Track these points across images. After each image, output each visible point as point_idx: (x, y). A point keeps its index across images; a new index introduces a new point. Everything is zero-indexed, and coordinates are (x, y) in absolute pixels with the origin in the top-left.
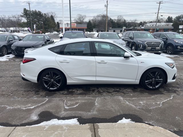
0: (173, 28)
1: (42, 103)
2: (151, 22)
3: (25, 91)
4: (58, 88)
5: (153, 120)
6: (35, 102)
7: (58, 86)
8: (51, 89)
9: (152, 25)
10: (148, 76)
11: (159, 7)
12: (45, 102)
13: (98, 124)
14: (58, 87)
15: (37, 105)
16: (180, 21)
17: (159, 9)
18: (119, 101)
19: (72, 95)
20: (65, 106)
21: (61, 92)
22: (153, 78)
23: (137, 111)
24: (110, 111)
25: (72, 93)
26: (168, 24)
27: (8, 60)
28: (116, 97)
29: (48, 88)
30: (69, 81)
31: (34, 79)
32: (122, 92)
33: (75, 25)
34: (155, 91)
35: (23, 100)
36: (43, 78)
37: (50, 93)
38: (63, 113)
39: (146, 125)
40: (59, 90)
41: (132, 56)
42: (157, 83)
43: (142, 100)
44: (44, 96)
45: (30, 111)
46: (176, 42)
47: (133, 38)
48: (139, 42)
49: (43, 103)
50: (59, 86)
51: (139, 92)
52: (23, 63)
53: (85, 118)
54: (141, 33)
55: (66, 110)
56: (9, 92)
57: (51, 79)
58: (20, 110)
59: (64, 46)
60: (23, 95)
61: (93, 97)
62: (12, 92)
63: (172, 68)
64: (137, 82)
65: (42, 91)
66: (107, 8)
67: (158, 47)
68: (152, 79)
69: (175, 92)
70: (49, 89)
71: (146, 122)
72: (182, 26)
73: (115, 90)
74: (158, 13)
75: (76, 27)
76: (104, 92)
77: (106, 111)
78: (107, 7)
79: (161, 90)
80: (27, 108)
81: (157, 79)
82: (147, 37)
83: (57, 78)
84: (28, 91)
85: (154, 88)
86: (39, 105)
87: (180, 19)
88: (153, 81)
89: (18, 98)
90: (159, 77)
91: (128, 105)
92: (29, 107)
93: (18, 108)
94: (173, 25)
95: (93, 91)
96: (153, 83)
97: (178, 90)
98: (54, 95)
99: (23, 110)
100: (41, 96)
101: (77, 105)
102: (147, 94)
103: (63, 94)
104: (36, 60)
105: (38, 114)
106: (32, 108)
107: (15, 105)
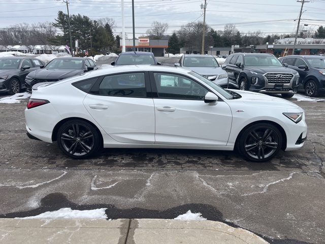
1: (55, 179)
2: (288, 36)
3: (32, 157)
4: (88, 153)
5: (241, 217)
6: (43, 177)
7: (87, 149)
8: (76, 154)
9: (287, 42)
10: (250, 136)
11: (302, 10)
12: (59, 177)
13: (138, 219)
14: (88, 151)
15: (45, 183)
17: (301, 12)
18: (191, 180)
19: (111, 167)
20: (93, 185)
21: (94, 161)
22: (260, 139)
23: (218, 199)
24: (169, 197)
25: (111, 163)
26: (317, 40)
27: (19, 102)
28: (187, 173)
29: (71, 152)
30: (108, 142)
31: (46, 135)
32: (202, 164)
33: (147, 41)
34: (263, 163)
35: (24, 172)
36: (61, 136)
37: (74, 161)
38: (85, 199)
39: (223, 225)
40: (89, 157)
41: (220, 99)
42: (267, 150)
43: (232, 180)
44: (62, 167)
45: (29, 192)
46: (323, 73)
47: (243, 66)
48: (252, 72)
49: (57, 178)
50: (89, 149)
51: (232, 164)
52: (28, 108)
53: (121, 208)
54: (258, 57)
55: (91, 193)
56: (5, 158)
57: (76, 137)
58: (13, 189)
59: (101, 79)
60: (26, 163)
61: (147, 171)
62: (9, 159)
63: (296, 123)
64: (231, 146)
65: (61, 158)
66: (205, 11)
67: (288, 83)
68: (257, 142)
69: (300, 166)
70: (72, 154)
71: (228, 220)
73: (190, 160)
74: (300, 20)
75: (148, 45)
76: (169, 162)
77: (163, 197)
78: (205, 9)
79: (275, 162)
80: (26, 187)
81: (267, 143)
82: (270, 64)
83: (86, 136)
84: (37, 157)
85: (261, 158)
86: (48, 182)
88: (259, 146)
89: (17, 168)
90: (270, 139)
91: (204, 188)
92: (30, 185)
93: (12, 186)
95: (151, 160)
96: (260, 148)
97: (307, 163)
98: (81, 165)
99: (19, 190)
100: (57, 166)
101: (114, 185)
102: (246, 168)
103: (96, 164)
104: (49, 102)
105: (41, 198)
106: (34, 186)
107: (9, 180)
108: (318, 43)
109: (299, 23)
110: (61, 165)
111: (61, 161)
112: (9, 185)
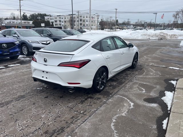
0: (33, 26)
8: (101, 89)
11: (20, 4)
17: (20, 6)
50: (105, 83)
72: (44, 24)
74: (20, 10)
80: (132, 106)
83: (104, 76)
86: (128, 100)
87: (38, 18)
89: (98, 108)
94: (33, 23)
99: (135, 108)
101: (142, 88)
104: (91, 60)
105: (147, 103)
106: (132, 104)
107: (118, 110)
108: (25, 23)
109: (20, 12)
110: (105, 96)
111: (98, 96)
112: (127, 110)
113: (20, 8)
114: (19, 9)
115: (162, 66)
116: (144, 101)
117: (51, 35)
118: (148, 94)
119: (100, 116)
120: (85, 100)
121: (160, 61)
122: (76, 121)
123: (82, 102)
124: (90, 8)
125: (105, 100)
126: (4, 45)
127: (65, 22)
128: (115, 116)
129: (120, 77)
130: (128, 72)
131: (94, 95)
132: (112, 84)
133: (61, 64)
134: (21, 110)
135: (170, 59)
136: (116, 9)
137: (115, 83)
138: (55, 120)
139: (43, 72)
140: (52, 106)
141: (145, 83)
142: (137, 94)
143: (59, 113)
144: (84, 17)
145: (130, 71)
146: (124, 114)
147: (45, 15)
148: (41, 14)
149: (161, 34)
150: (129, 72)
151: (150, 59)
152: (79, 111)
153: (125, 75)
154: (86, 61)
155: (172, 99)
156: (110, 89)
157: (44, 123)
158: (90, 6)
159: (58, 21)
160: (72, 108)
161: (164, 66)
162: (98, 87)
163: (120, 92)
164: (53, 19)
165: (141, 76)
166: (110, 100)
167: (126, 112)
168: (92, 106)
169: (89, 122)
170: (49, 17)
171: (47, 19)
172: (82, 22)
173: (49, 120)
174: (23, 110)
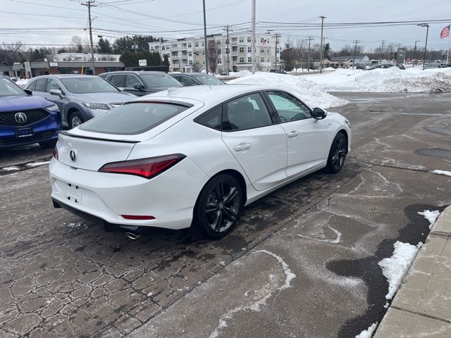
0: (122, 65)
8: (222, 229)
9: (73, 59)
11: (90, 16)
16: (133, 50)
17: (90, 19)
26: (103, 56)
29: (216, 230)
30: (251, 196)
36: (207, 207)
44: (236, 252)
49: (280, 258)
72: (145, 60)
74: (91, 29)
87: (133, 47)
89: (196, 285)
94: (121, 60)
99: (293, 288)
100: (227, 254)
101: (336, 231)
104: (186, 156)
105: (334, 274)
106: (291, 276)
107: (246, 294)
109: (91, 34)
110: (229, 251)
111: (211, 249)
112: (270, 295)
113: (90, 24)
114: (88, 26)
115: (413, 167)
116: (327, 267)
117: (143, 87)
118: (346, 248)
119: (192, 309)
120: (172, 261)
121: (415, 152)
122: (125, 320)
123: (163, 266)
124: (254, 19)
125: (223, 263)
126: (20, 115)
127: (196, 54)
128: (232, 311)
129: (290, 198)
130: (316, 183)
131: (201, 246)
132: (260, 217)
133: (106, 167)
134: (7, 282)
135: (444, 146)
136: (323, 17)
137: (268, 215)
138: (74, 315)
139: (70, 185)
140: (84, 273)
141: (348, 216)
142: (317, 247)
143: (92, 296)
144: (243, 41)
145: (323, 181)
146: (255, 307)
147: (151, 39)
148: (140, 37)
149: (438, 79)
150: (318, 182)
151: (389, 146)
152: (143, 291)
153: (306, 190)
154: (171, 158)
155: (405, 267)
156: (251, 230)
157: (44, 319)
158: (254, 12)
159: (179, 54)
160: (131, 283)
161: (421, 167)
162: (213, 226)
163: (272, 242)
164: (168, 48)
165: (346, 195)
166: (237, 263)
167: (263, 301)
168: (183, 277)
169: (156, 325)
170: (158, 44)
171: (154, 48)
172: (237, 54)
173: (58, 312)
174: (11, 281)
